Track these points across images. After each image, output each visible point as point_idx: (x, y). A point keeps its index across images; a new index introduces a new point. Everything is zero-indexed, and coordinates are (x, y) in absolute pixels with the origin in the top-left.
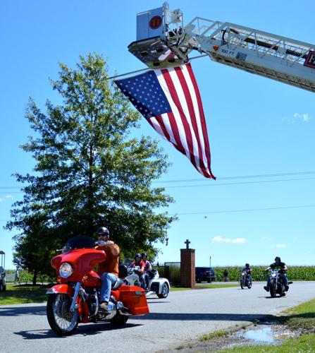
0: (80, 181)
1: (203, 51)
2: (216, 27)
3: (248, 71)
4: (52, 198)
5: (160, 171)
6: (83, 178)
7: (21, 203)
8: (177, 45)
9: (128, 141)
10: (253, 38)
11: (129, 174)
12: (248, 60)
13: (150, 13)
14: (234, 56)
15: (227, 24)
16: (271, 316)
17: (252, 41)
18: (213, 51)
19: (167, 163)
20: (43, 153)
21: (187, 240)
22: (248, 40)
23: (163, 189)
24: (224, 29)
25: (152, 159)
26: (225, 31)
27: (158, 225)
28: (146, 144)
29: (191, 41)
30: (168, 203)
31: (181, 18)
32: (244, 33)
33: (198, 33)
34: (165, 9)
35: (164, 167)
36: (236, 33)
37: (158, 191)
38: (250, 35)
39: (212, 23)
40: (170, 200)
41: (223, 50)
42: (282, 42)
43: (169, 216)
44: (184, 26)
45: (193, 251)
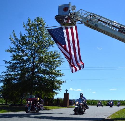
0: (29, 65)
1: (82, 22)
2: (88, 14)
3: (97, 31)
4: (18, 71)
5: (60, 64)
6: (30, 64)
7: (5, 72)
8: (73, 18)
9: (49, 52)
10: (101, 20)
12: (99, 27)
13: (64, 6)
14: (94, 25)
15: (92, 13)
18: (86, 22)
19: (63, 61)
20: (15, 54)
21: (67, 90)
22: (99, 20)
23: (61, 70)
24: (91, 15)
25: (58, 59)
27: (58, 84)
28: (56, 54)
29: (78, 18)
31: (75, 9)
32: (98, 17)
33: (81, 15)
34: (70, 5)
35: (61, 62)
36: (95, 17)
37: (58, 71)
38: (100, 18)
39: (86, 12)
40: (63, 75)
41: (90, 23)
42: (111, 22)
44: (76, 12)
45: (68, 94)
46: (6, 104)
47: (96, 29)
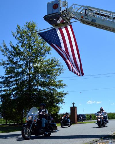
0: (25, 78)
1: (77, 19)
2: (82, 8)
3: (97, 27)
4: (12, 86)
5: (60, 73)
6: (26, 77)
8: (65, 16)
10: (99, 13)
11: (46, 74)
12: (97, 22)
13: (53, 2)
14: (90, 21)
15: (87, 7)
16: (109, 135)
17: (98, 14)
18: (81, 19)
19: (63, 69)
20: (8, 66)
21: (73, 103)
22: (96, 14)
23: (62, 81)
24: (86, 9)
25: (57, 67)
26: (86, 10)
27: (60, 97)
28: (53, 61)
29: (72, 15)
30: (64, 87)
31: (67, 4)
32: (94, 11)
33: (74, 11)
35: (62, 71)
36: (91, 10)
37: (60, 82)
38: (97, 11)
39: (80, 7)
40: (65, 85)
41: (85, 18)
42: (111, 14)
43: (64, 93)
44: (68, 8)
45: (76, 107)
46: (6, 124)
47: (94, 25)
